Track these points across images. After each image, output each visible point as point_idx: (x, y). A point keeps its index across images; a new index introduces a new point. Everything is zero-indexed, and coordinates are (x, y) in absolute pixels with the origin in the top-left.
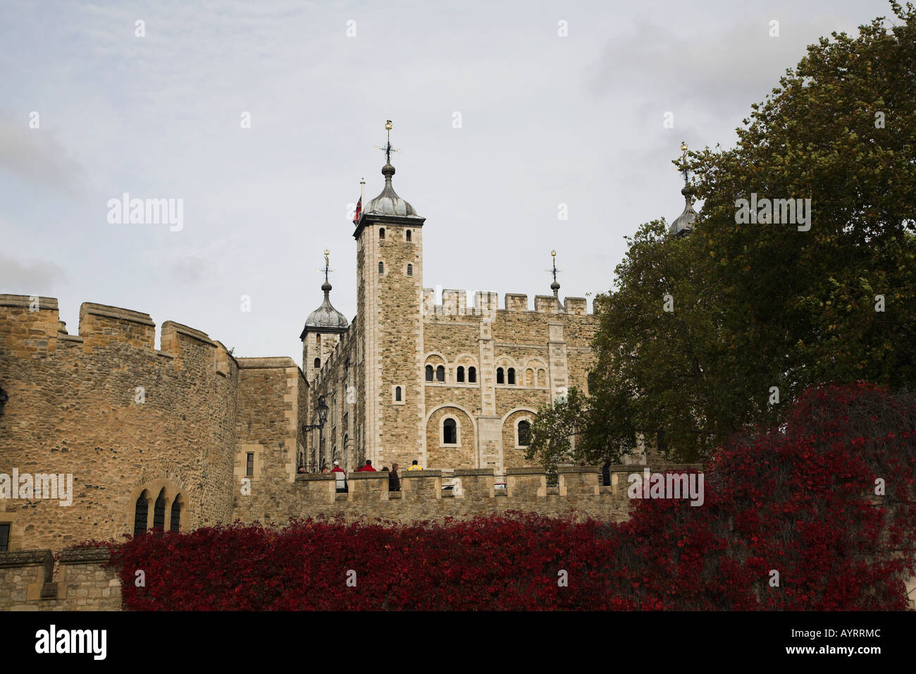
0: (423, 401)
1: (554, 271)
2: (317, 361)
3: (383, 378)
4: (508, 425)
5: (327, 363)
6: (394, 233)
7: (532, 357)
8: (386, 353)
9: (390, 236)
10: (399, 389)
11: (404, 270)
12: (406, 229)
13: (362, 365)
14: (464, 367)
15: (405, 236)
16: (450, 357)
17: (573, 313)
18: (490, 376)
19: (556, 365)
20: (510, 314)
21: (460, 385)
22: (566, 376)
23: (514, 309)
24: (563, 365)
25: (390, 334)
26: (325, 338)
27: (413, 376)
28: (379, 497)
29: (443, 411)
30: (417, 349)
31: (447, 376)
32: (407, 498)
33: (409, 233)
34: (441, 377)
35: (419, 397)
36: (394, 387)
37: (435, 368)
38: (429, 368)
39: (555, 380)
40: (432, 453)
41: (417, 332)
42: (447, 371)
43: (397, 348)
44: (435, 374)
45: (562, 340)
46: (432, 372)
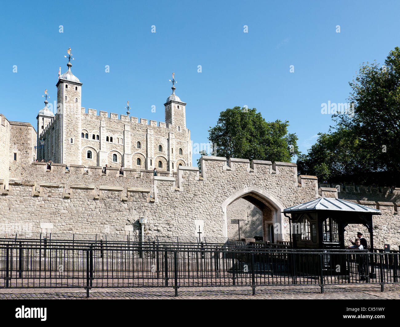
0: (81, 144)
1: (128, 108)
2: (43, 127)
3: (66, 135)
4: (109, 155)
5: (46, 128)
6: (71, 87)
7: (119, 134)
8: (68, 127)
9: (70, 88)
10: (72, 139)
11: (75, 100)
12: (75, 86)
13: (59, 130)
14: (95, 135)
15: (75, 89)
16: (90, 131)
17: (133, 122)
18: (103, 139)
19: (127, 138)
20: (112, 120)
21: (94, 140)
22: (130, 142)
23: (113, 118)
24: (129, 138)
25: (69, 121)
26: (46, 119)
27: (77, 136)
28: (62, 172)
29: (87, 148)
30: (78, 127)
31: (89, 137)
32: (72, 173)
33: (76, 88)
34: (87, 137)
35: (79, 142)
36: (70, 138)
37: (85, 134)
38: (83, 134)
39: (126, 142)
40: (83, 161)
41: (78, 121)
42: (89, 135)
43: (71, 126)
44: (85, 136)
45: (129, 130)
46: (84, 135)
